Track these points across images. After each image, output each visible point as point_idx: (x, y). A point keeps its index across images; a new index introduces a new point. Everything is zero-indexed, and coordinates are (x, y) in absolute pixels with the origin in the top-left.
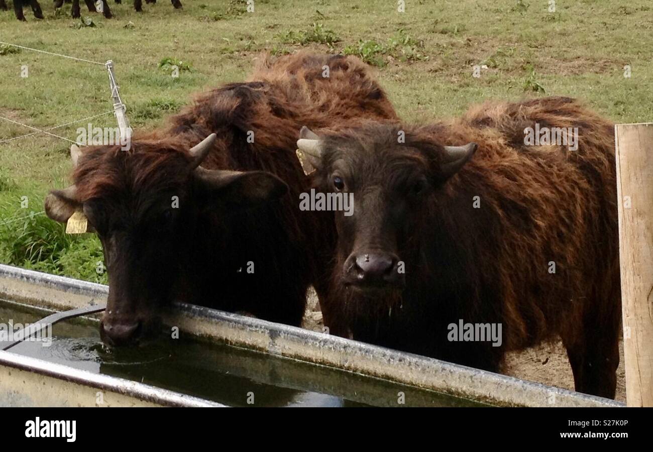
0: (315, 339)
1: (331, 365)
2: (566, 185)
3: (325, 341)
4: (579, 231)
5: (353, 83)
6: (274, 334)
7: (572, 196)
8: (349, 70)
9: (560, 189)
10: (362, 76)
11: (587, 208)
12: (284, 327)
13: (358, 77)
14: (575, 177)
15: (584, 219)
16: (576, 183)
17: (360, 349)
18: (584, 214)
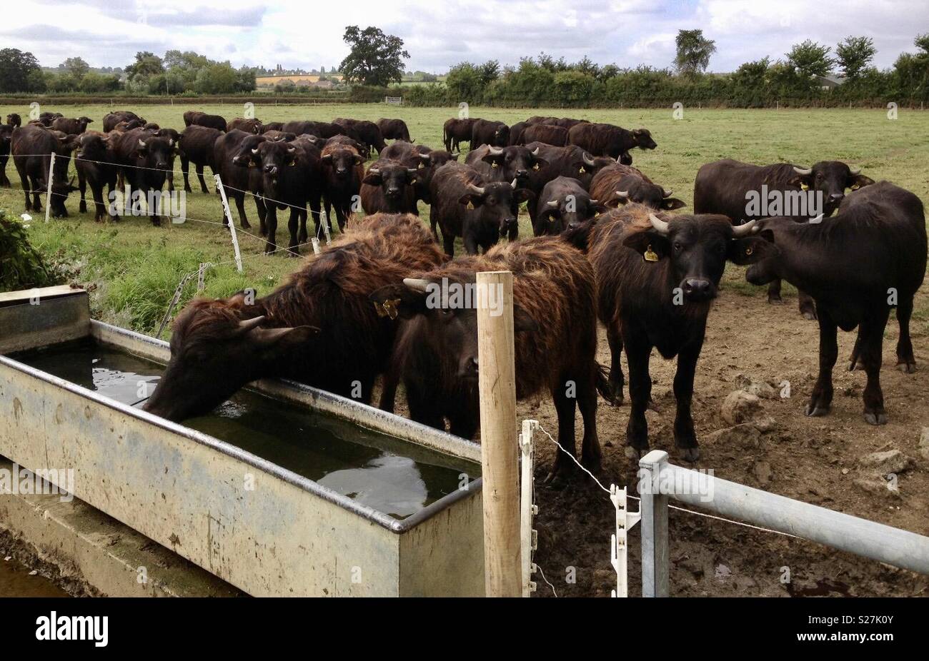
0: (337, 400)
1: (346, 418)
2: (550, 297)
3: (343, 402)
4: (557, 326)
5: (414, 234)
6: (315, 396)
7: (553, 303)
8: (410, 225)
9: (545, 299)
10: (419, 227)
11: (563, 309)
12: (321, 391)
13: (417, 229)
14: (555, 290)
15: (562, 316)
16: (556, 294)
17: (362, 408)
18: (561, 313)
